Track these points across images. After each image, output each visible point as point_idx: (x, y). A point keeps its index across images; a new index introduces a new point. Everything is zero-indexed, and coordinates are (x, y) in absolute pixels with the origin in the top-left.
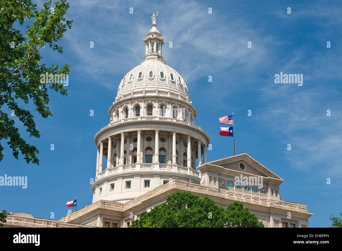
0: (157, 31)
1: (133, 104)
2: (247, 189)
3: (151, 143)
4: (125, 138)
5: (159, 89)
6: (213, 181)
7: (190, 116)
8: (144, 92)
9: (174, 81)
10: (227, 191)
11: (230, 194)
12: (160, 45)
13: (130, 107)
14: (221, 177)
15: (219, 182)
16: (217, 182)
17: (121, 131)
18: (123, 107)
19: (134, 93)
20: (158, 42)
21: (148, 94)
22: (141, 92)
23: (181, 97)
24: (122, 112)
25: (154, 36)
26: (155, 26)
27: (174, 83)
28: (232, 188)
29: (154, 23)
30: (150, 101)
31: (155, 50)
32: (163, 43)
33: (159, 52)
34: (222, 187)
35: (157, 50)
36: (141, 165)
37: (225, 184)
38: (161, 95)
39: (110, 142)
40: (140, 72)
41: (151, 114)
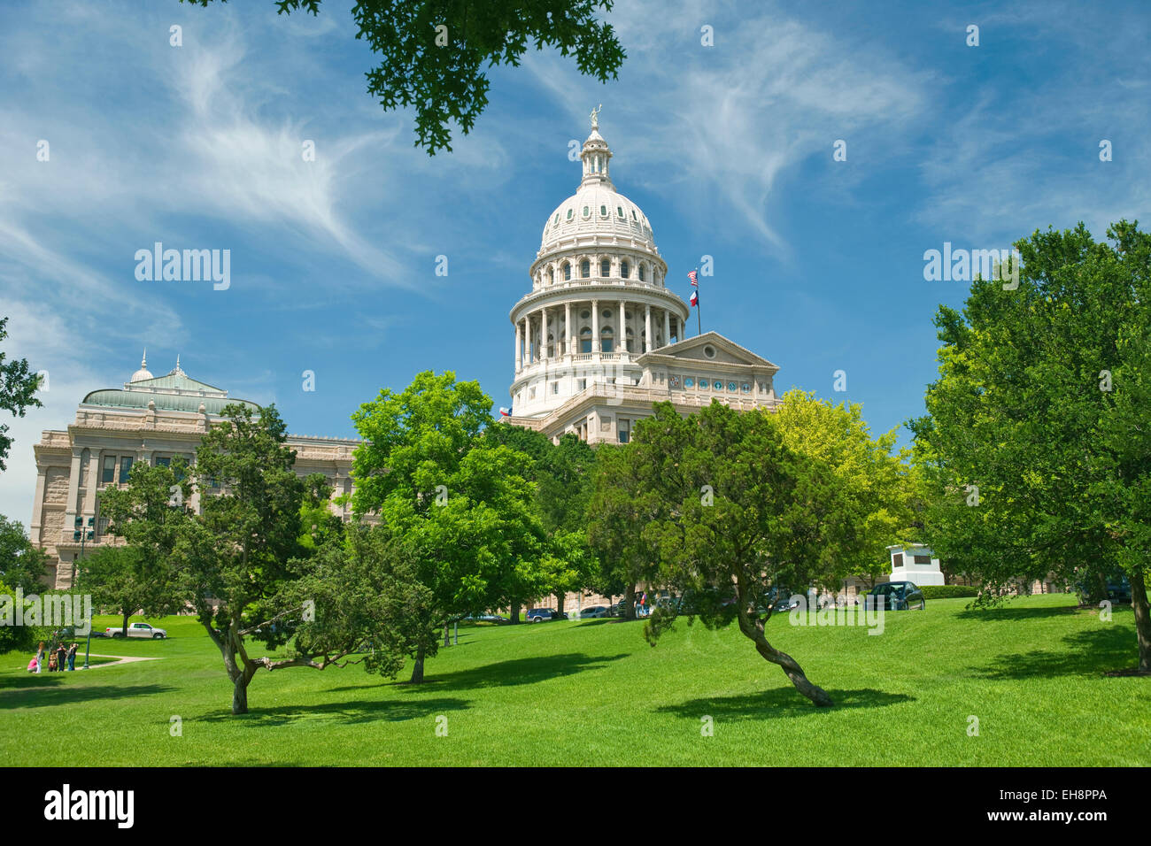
0: (600, 138)
1: (560, 262)
2: (718, 386)
3: (588, 320)
4: (548, 316)
5: (598, 234)
6: (658, 380)
7: (652, 272)
8: (575, 240)
9: (624, 218)
10: (683, 393)
11: (687, 396)
12: (605, 159)
13: (556, 266)
14: (671, 372)
15: (670, 380)
16: (666, 381)
17: (541, 307)
18: (546, 267)
19: (561, 244)
20: (601, 155)
21: (582, 244)
22: (572, 241)
23: (636, 243)
24: (546, 275)
25: (595, 146)
26: (596, 129)
27: (624, 221)
28: (693, 388)
29: (595, 124)
30: (584, 256)
31: (596, 170)
32: (609, 156)
33: (604, 171)
34: (675, 385)
35: (600, 169)
36: (572, 357)
37: (680, 381)
38: (602, 244)
39: (527, 324)
40: (570, 208)
41: (588, 275)
